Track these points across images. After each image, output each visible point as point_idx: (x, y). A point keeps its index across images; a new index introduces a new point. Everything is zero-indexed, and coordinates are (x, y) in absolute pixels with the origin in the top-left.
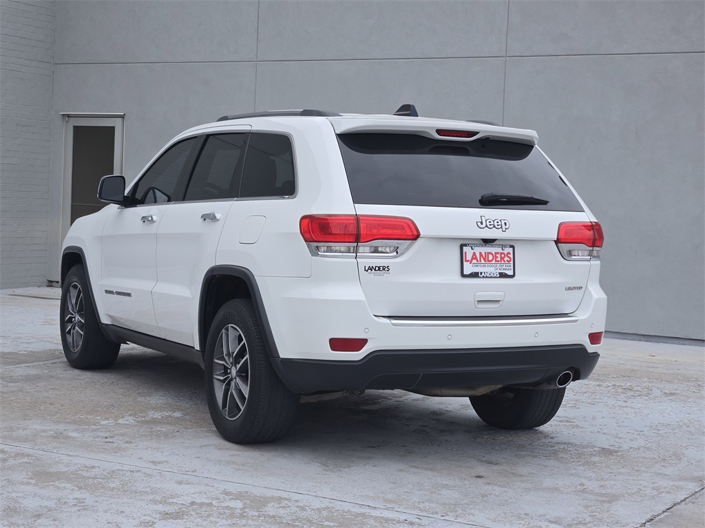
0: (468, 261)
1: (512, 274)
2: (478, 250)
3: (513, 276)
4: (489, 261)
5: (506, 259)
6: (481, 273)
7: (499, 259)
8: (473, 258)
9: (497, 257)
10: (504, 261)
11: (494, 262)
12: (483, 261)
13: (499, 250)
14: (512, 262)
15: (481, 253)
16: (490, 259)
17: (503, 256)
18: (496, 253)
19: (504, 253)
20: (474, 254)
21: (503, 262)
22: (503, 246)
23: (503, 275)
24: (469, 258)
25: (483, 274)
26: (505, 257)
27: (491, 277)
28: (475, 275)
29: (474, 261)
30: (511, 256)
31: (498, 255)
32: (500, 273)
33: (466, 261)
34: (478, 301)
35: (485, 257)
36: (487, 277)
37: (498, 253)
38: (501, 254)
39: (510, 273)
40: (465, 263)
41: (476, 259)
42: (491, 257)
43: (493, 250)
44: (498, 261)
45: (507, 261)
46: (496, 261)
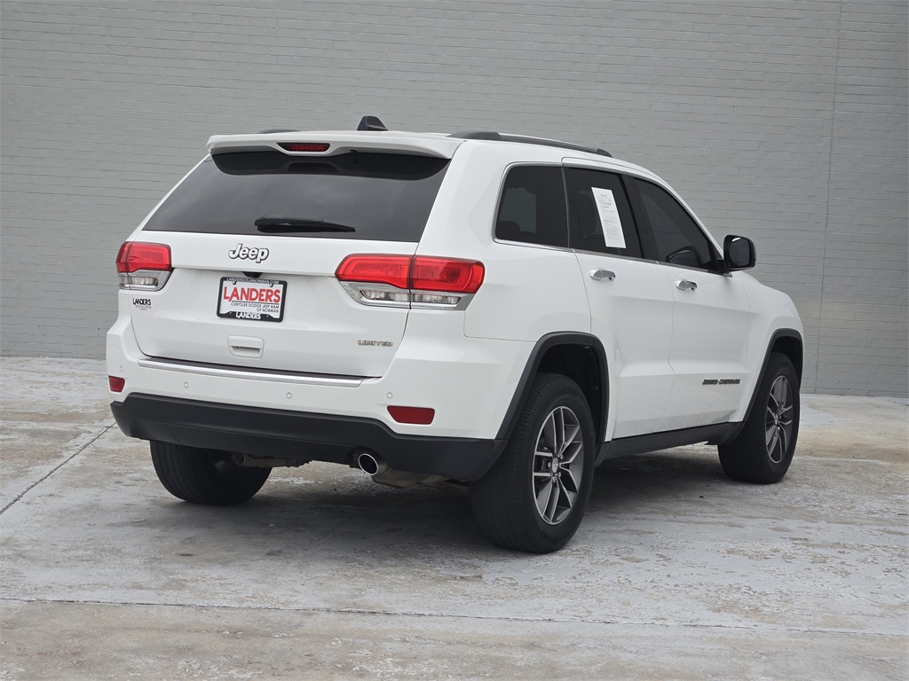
0: (228, 298)
1: (278, 317)
2: (240, 285)
3: (280, 320)
4: (251, 299)
5: (273, 298)
6: (239, 313)
7: (264, 297)
8: (233, 295)
9: (263, 295)
10: (271, 301)
11: (257, 300)
12: (244, 299)
13: (267, 286)
14: (280, 302)
15: (243, 289)
16: (254, 296)
17: (270, 294)
18: (261, 290)
19: (271, 291)
20: (235, 290)
21: (269, 301)
22: (272, 282)
23: (265, 318)
24: (229, 294)
25: (241, 315)
26: (271, 296)
27: (251, 319)
28: (232, 315)
29: (234, 299)
30: (280, 295)
31: (264, 293)
32: (262, 315)
33: (226, 298)
34: (234, 347)
35: (247, 295)
36: (245, 319)
37: (264, 290)
38: (268, 291)
39: (277, 315)
40: (223, 300)
41: (237, 296)
42: (254, 295)
43: (258, 286)
44: (263, 300)
45: (275, 300)
46: (260, 300)
